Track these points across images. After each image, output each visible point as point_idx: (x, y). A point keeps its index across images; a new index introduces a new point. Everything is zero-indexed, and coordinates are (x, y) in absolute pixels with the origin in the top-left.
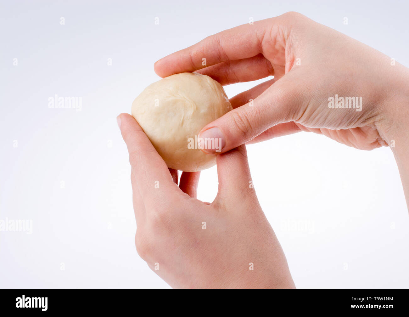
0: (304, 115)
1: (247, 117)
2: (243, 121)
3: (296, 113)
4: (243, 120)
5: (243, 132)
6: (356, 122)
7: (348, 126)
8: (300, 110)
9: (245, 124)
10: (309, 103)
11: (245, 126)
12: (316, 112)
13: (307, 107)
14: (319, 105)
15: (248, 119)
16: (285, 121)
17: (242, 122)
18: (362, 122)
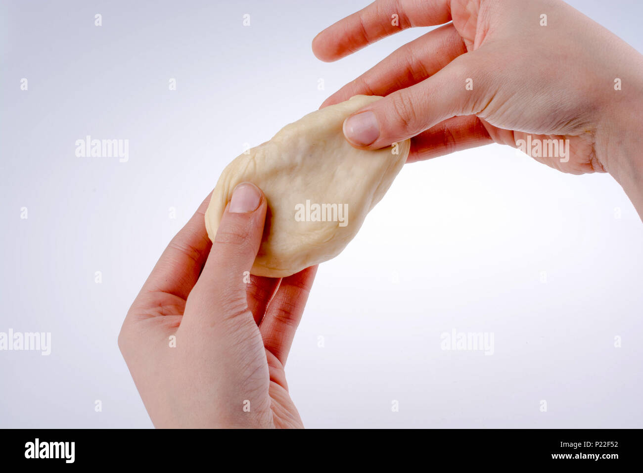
0: (489, 105)
1: (412, 100)
2: (404, 104)
3: (478, 101)
4: (406, 104)
5: (404, 120)
6: (565, 125)
7: (553, 130)
8: (484, 96)
9: (407, 109)
10: (499, 88)
11: (406, 112)
12: (507, 104)
13: (495, 95)
14: (513, 94)
15: (412, 102)
16: (462, 112)
17: (403, 106)
18: (575, 128)
